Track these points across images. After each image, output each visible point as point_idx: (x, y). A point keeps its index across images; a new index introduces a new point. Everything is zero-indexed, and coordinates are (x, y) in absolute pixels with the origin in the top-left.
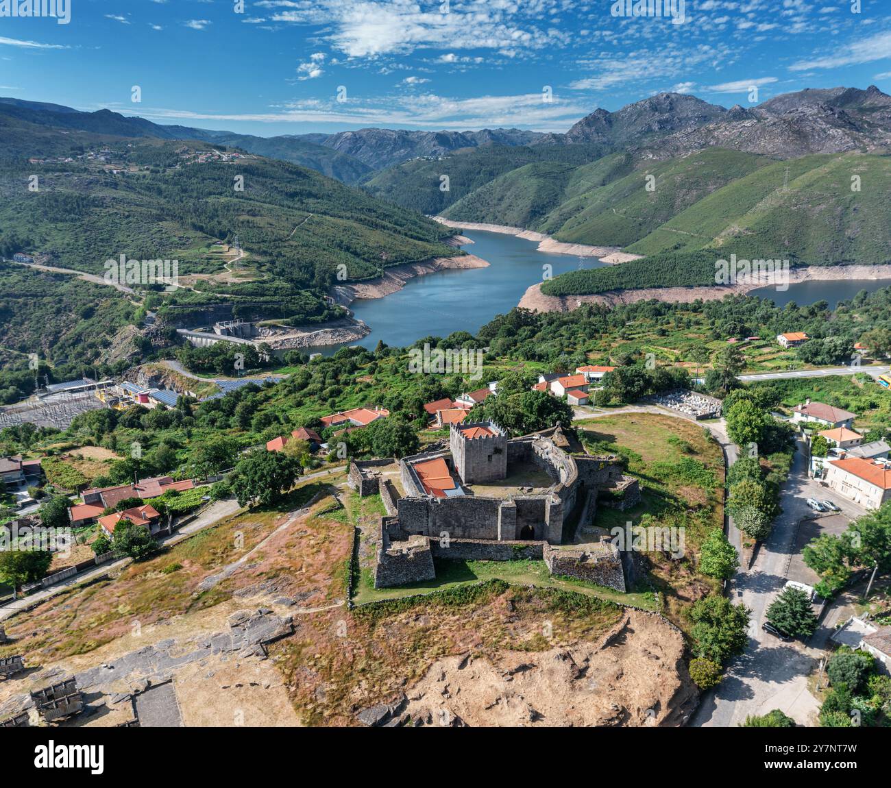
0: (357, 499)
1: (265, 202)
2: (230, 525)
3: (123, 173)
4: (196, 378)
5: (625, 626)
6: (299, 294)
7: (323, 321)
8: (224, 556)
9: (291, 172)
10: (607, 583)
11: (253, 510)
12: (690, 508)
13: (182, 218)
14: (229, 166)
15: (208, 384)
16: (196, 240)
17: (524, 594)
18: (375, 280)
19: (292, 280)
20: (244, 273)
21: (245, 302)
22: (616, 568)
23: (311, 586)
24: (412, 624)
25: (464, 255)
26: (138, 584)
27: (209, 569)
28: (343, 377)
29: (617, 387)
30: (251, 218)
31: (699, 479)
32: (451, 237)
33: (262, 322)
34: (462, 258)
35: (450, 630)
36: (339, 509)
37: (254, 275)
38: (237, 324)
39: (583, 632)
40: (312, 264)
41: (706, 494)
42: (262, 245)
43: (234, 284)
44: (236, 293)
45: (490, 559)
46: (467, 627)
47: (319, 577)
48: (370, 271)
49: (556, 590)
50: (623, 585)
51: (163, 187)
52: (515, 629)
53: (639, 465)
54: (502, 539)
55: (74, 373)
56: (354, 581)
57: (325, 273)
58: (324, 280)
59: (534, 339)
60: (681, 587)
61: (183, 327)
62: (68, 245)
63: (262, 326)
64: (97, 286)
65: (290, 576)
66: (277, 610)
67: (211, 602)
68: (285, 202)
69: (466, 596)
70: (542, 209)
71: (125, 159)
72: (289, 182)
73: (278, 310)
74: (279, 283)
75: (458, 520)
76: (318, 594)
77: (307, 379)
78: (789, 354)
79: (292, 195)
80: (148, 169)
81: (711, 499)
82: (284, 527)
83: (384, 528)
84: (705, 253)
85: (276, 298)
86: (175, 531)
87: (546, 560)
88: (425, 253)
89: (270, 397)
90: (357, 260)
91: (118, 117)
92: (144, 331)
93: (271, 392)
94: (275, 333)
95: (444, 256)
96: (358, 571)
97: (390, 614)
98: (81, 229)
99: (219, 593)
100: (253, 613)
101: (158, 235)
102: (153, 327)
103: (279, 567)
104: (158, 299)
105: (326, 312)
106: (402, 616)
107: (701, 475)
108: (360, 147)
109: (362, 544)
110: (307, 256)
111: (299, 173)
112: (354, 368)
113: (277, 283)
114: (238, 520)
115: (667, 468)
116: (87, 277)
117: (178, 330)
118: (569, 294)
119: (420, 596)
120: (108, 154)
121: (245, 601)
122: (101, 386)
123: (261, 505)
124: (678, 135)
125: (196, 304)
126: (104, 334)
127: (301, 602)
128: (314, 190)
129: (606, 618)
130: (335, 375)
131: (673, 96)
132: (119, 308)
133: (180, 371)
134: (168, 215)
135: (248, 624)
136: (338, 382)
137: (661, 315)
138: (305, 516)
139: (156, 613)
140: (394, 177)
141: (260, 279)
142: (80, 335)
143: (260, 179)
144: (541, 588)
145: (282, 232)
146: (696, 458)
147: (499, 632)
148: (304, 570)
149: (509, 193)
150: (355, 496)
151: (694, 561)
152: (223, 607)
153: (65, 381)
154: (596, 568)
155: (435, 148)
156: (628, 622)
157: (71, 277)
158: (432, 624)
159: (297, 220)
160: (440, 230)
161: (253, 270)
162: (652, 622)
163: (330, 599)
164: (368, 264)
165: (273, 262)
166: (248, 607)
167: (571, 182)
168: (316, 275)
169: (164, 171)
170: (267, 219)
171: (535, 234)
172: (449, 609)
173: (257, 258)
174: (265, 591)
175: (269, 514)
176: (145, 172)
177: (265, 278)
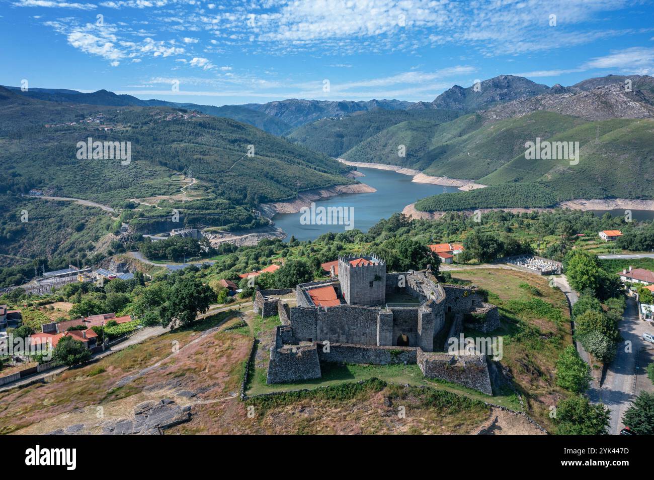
0: (259, 320)
1: (213, 146)
2: (153, 342)
3: (112, 130)
4: (152, 263)
5: (494, 423)
6: (234, 208)
7: (252, 228)
8: (143, 362)
9: (232, 126)
10: (474, 386)
11: (174, 331)
12: (543, 335)
13: (152, 158)
14: (189, 122)
15: (160, 268)
16: (162, 172)
17: (400, 392)
18: (290, 200)
19: (230, 199)
20: (195, 194)
21: (194, 214)
22: (482, 371)
23: (211, 382)
24: (297, 414)
25: (357, 183)
26: (67, 385)
27: (128, 372)
28: (261, 260)
29: (475, 248)
30: (202, 157)
31: (549, 315)
32: (348, 172)
33: (205, 229)
34: (356, 186)
35: (332, 420)
36: (243, 326)
37: (202, 195)
38: (187, 231)
39: (455, 426)
40: (245, 188)
41: (555, 326)
42: (209, 175)
43: (186, 202)
44: (188, 208)
45: (371, 364)
46: (348, 418)
47: (220, 375)
48: (288, 193)
49: (429, 389)
50: (490, 388)
51: (140, 137)
52: (392, 421)
53: (497, 301)
54: (380, 345)
55: (64, 265)
56: (249, 378)
57: (254, 195)
58: (254, 200)
59: (410, 234)
60: (542, 395)
61: (147, 234)
62: (69, 180)
63: (206, 232)
64: (87, 208)
65: (194, 375)
66: (178, 401)
67: (123, 395)
68: (228, 146)
69: (347, 392)
70: (415, 153)
71: (114, 121)
72: (231, 133)
73: (218, 220)
74: (220, 200)
75: (342, 328)
76: (216, 388)
77: (235, 261)
78: (610, 245)
79: (233, 142)
80: (130, 126)
81: (560, 330)
82: (197, 341)
83: (278, 334)
84: (538, 184)
85: (218, 211)
86: (108, 348)
87: (420, 365)
88: (329, 181)
89: (206, 275)
90: (279, 186)
91: (112, 94)
92: (119, 237)
93: (207, 272)
94: (216, 237)
95: (343, 184)
96: (253, 370)
97: (278, 405)
98: (79, 169)
99: (131, 388)
100: (157, 403)
101: (134, 170)
102: (125, 234)
103: (186, 368)
104: (131, 214)
105: (254, 221)
106: (289, 407)
107: (550, 311)
108: (284, 112)
109: (259, 351)
110: (241, 183)
111: (239, 127)
112: (271, 253)
113: (219, 200)
114: (160, 338)
115: (521, 304)
116: (81, 202)
117: (144, 236)
118: (436, 210)
119: (306, 390)
120: (101, 118)
121: (152, 394)
122: (81, 272)
123: (181, 327)
124: (514, 102)
125: (158, 217)
126: (91, 241)
127: (201, 394)
128: (249, 138)
129: (476, 415)
130: (257, 258)
131: (510, 77)
132: (103, 222)
133: (140, 259)
134: (142, 156)
135: (151, 412)
136: (258, 263)
137: (507, 221)
138: (215, 333)
139: (74, 404)
140: (307, 131)
141: (206, 198)
142: (74, 243)
143: (210, 131)
144: (416, 387)
145: (224, 166)
146: (543, 299)
147: (377, 424)
148: (207, 371)
149: (391, 142)
150: (258, 318)
151: (551, 376)
152: (132, 398)
153: (57, 270)
154: (464, 371)
155: (337, 113)
156: (496, 421)
157: (69, 203)
158: (315, 415)
159: (236, 158)
160: (340, 166)
161: (201, 192)
162: (519, 421)
163: (226, 393)
164: (287, 189)
165: (217, 187)
166: (153, 398)
167: (437, 134)
168: (248, 196)
169: (142, 127)
170: (213, 157)
171: (410, 170)
172: (333, 403)
173: (205, 184)
174: (170, 386)
175: (185, 333)
176: (127, 128)
177: (210, 197)
